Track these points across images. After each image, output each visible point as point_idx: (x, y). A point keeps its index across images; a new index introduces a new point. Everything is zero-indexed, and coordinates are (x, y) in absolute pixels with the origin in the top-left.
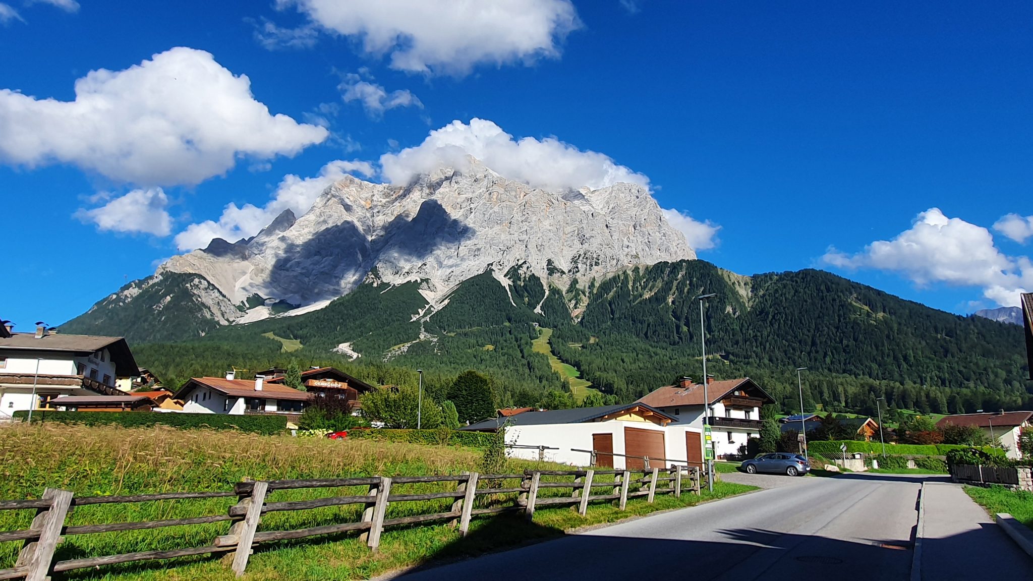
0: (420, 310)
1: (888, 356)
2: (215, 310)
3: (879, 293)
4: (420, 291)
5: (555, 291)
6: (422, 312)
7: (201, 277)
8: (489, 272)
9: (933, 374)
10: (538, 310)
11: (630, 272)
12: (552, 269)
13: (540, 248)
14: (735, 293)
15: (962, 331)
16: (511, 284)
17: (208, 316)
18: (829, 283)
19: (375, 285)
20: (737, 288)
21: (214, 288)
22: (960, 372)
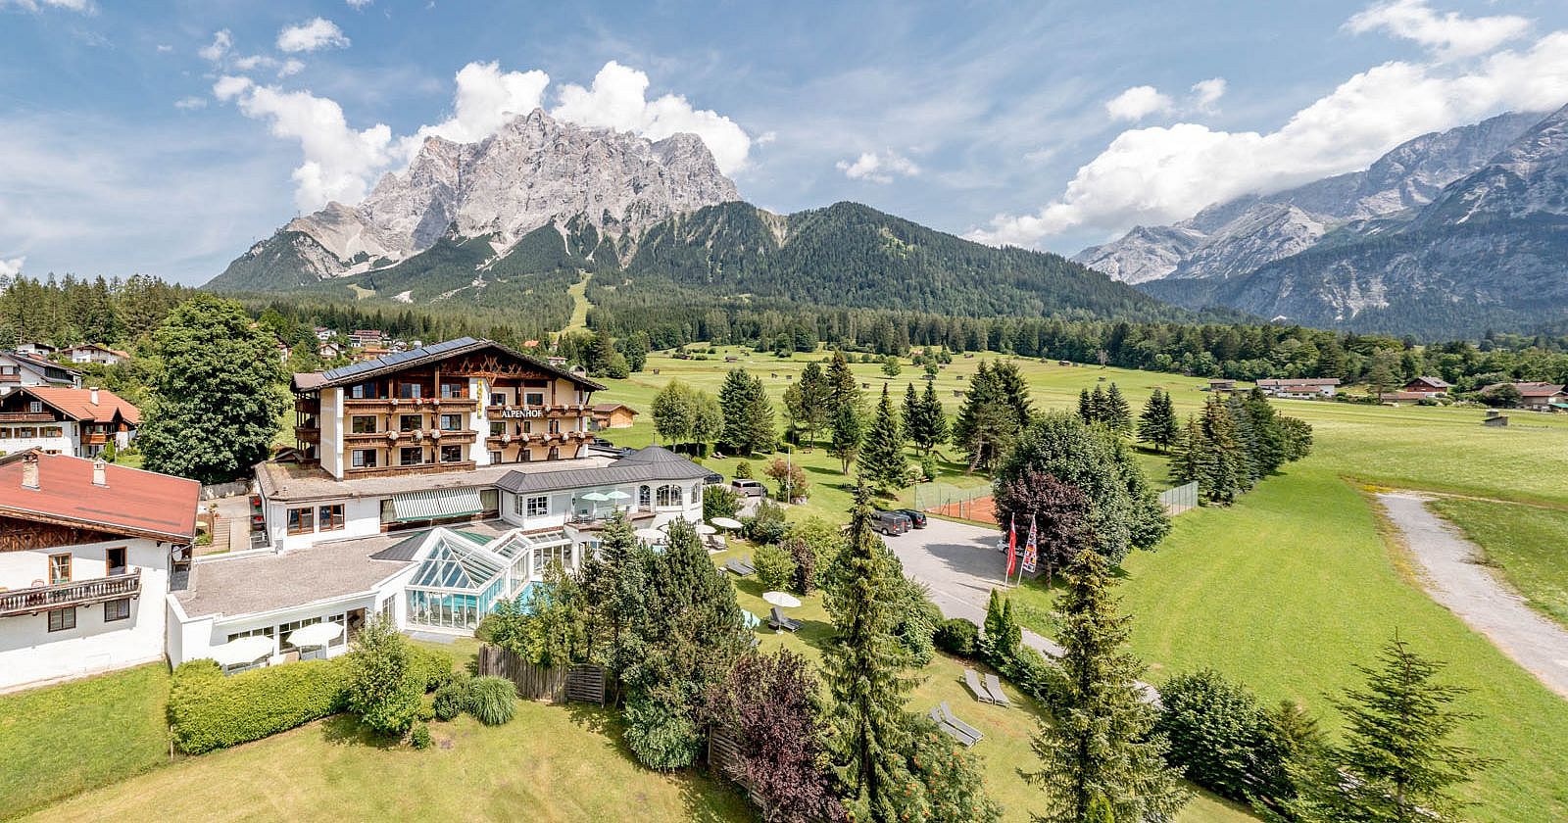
0: (486, 261)
1: (915, 289)
2: (320, 266)
3: (912, 224)
4: (491, 243)
5: (607, 240)
6: (487, 262)
7: (306, 235)
8: (552, 223)
9: (961, 307)
10: (590, 257)
11: (676, 218)
12: (607, 219)
13: (598, 198)
14: (769, 234)
15: (996, 261)
16: (570, 234)
17: (312, 270)
18: (862, 215)
19: (453, 239)
20: (774, 229)
21: (318, 244)
22: (992, 305)
